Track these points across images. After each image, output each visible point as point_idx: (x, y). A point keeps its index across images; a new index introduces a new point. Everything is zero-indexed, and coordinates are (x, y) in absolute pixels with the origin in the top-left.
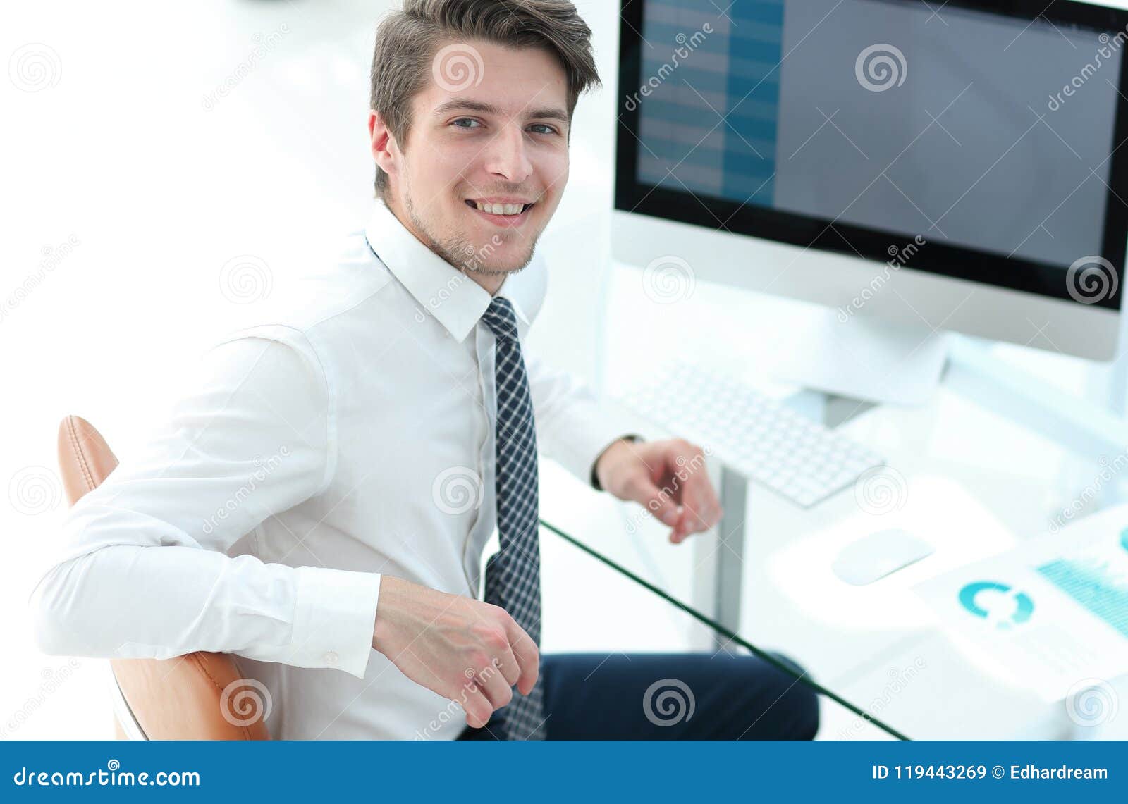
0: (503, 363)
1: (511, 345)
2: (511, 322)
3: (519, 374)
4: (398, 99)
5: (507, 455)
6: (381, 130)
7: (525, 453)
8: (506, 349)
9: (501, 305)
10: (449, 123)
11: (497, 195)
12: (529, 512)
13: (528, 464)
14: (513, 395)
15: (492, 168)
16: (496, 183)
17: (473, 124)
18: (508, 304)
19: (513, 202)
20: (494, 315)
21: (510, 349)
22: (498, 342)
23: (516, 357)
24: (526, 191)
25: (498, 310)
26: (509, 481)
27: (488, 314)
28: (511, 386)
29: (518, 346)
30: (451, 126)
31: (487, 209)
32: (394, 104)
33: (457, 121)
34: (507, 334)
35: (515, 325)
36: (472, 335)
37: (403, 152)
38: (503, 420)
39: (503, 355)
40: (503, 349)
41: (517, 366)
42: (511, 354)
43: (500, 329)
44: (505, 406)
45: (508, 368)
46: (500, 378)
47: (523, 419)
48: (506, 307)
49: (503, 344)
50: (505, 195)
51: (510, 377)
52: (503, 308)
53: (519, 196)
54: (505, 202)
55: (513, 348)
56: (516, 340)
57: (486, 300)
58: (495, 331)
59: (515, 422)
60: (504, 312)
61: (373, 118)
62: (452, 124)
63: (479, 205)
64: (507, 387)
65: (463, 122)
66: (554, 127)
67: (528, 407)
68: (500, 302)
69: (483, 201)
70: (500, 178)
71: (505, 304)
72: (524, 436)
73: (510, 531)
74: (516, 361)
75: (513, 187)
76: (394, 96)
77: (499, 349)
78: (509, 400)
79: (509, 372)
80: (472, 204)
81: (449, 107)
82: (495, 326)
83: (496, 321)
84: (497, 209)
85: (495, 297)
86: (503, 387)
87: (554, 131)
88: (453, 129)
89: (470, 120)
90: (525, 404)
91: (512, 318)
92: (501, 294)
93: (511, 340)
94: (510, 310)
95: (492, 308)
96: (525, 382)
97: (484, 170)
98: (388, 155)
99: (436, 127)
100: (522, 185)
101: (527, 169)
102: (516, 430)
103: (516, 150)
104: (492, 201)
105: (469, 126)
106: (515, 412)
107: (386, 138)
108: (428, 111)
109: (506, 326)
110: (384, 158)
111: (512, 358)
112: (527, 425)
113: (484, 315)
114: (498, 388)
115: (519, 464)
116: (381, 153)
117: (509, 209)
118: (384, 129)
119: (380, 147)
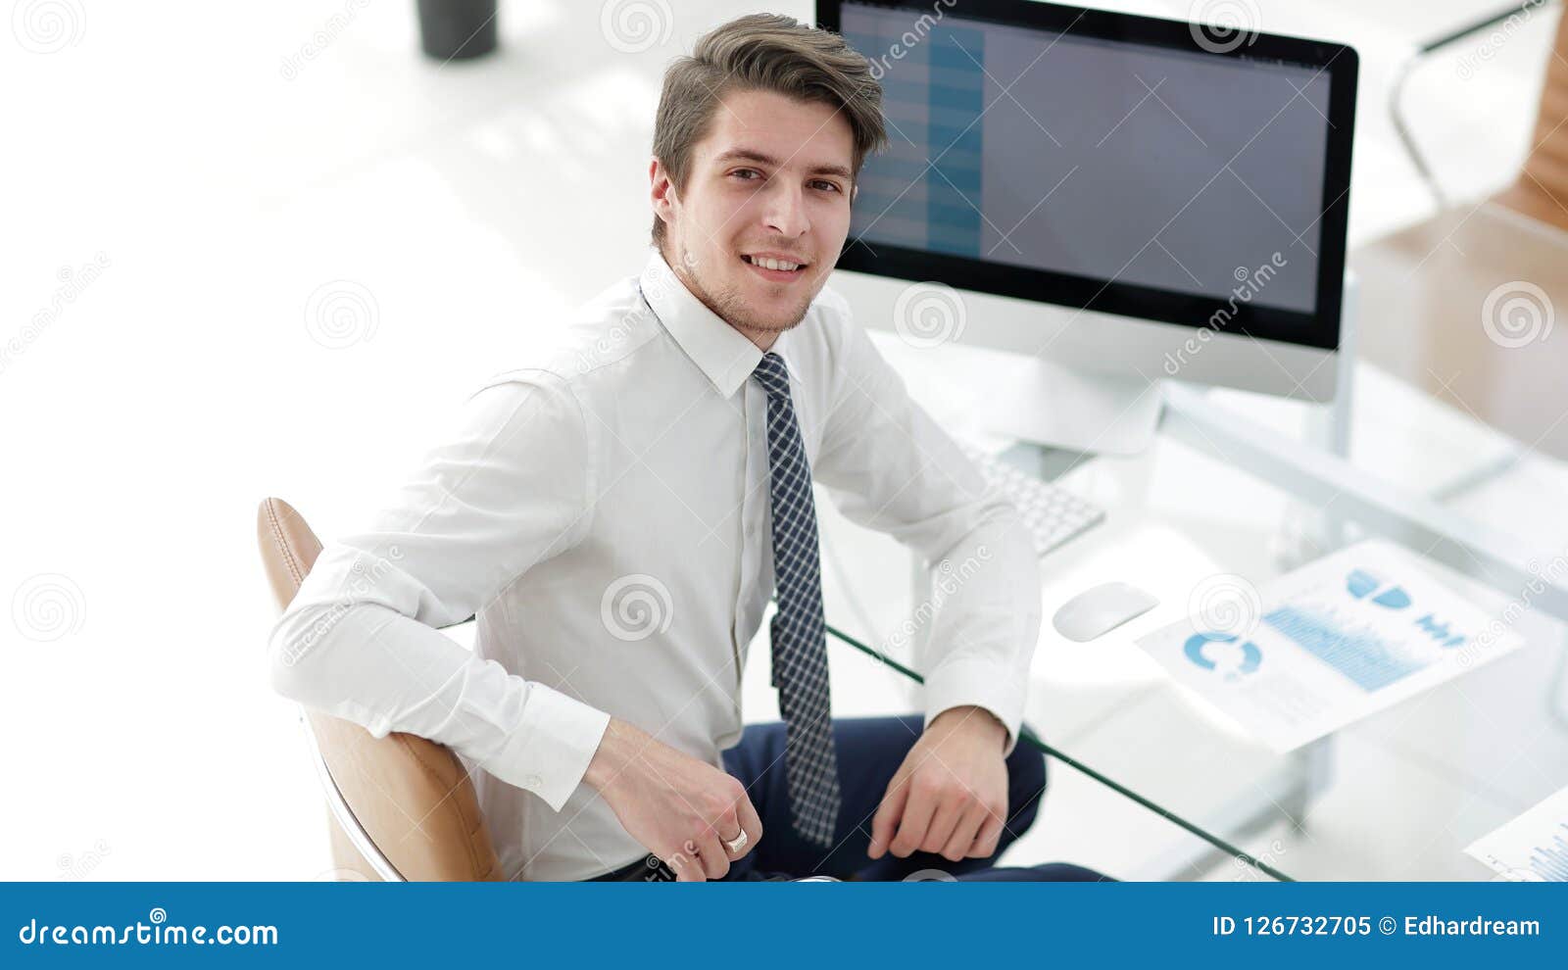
0: (775, 421)
1: (783, 402)
2: (782, 379)
3: (791, 432)
4: (680, 146)
5: (781, 515)
6: (661, 177)
8: (778, 407)
9: (773, 361)
10: (727, 174)
11: (769, 249)
13: (805, 523)
14: (785, 454)
15: (768, 221)
16: (771, 237)
17: (754, 176)
18: (780, 360)
19: (787, 259)
20: (766, 371)
21: (781, 407)
22: (770, 399)
23: (788, 414)
24: (799, 248)
25: (770, 367)
26: (784, 541)
27: (759, 370)
28: (784, 444)
29: (790, 403)
30: (731, 177)
31: (762, 263)
32: (675, 151)
33: (738, 171)
34: (778, 390)
35: (787, 382)
36: (742, 391)
37: (682, 201)
38: (775, 478)
39: (775, 413)
40: (774, 407)
41: (789, 423)
42: (782, 413)
43: (771, 387)
44: (778, 465)
45: (780, 425)
46: (773, 437)
47: (797, 477)
48: (777, 364)
49: (775, 401)
50: (777, 250)
51: (782, 435)
52: (775, 364)
53: (791, 253)
54: (779, 258)
55: (785, 405)
56: (788, 397)
57: (759, 356)
58: (767, 388)
59: (789, 481)
60: (776, 369)
61: (654, 164)
62: (731, 174)
63: (753, 260)
64: (779, 445)
65: (743, 173)
66: (835, 184)
67: (802, 465)
68: (772, 358)
69: (758, 256)
70: (773, 232)
71: (777, 361)
73: (787, 591)
74: (788, 418)
75: (786, 243)
76: (676, 143)
77: (771, 407)
78: (782, 459)
79: (781, 430)
80: (747, 259)
81: (729, 156)
82: (767, 383)
83: (767, 377)
84: (772, 264)
85: (768, 352)
86: (775, 445)
87: (834, 188)
88: (733, 179)
89: (750, 171)
90: (799, 462)
91: (784, 375)
92: (773, 350)
93: (783, 397)
94: (782, 367)
95: (763, 364)
96: (798, 440)
97: (761, 224)
98: (667, 203)
99: (715, 177)
100: (798, 241)
101: (804, 225)
102: (790, 489)
103: (794, 205)
104: (766, 256)
105: (748, 178)
106: (788, 471)
107: (665, 185)
108: (708, 159)
109: (778, 383)
110: (662, 206)
111: (784, 416)
112: (802, 484)
113: (755, 372)
114: (770, 445)
115: (794, 524)
116: (660, 201)
117: (784, 266)
118: (665, 177)
119: (659, 194)
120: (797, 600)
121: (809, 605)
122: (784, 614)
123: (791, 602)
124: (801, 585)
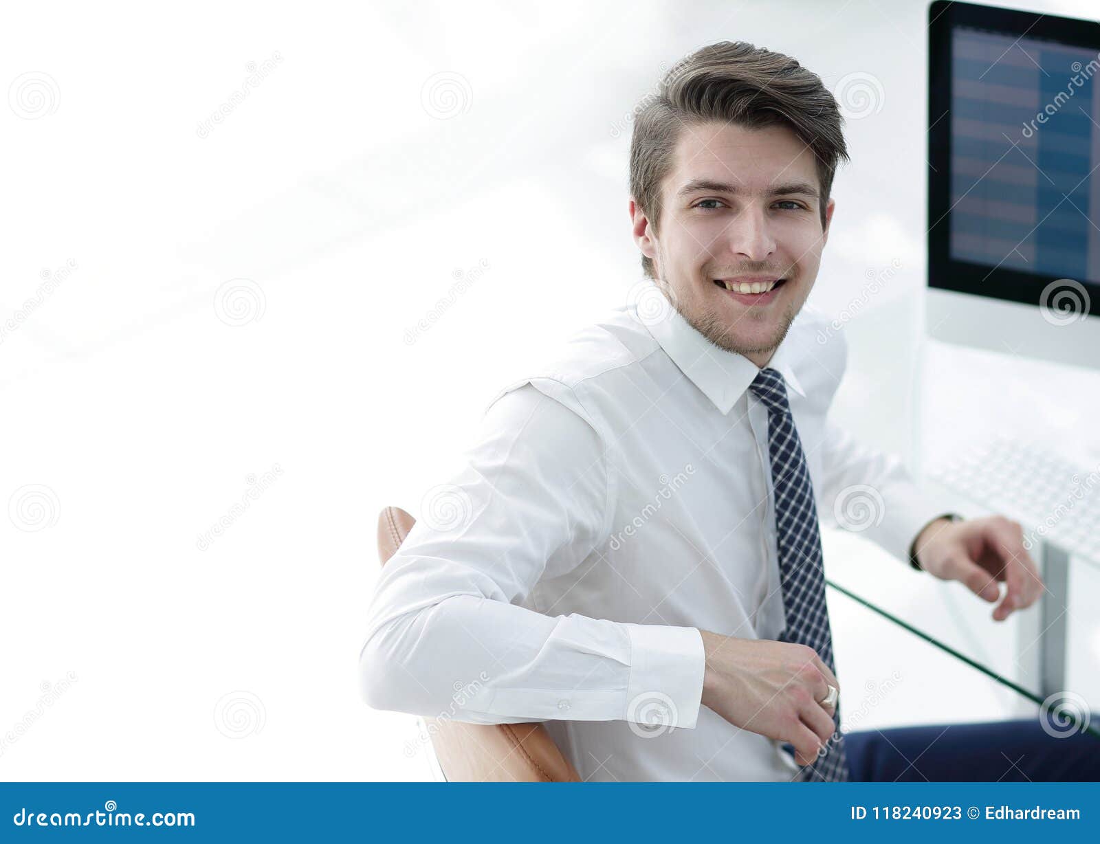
0: (775, 435)
1: (782, 416)
2: (779, 393)
3: (791, 445)
4: (648, 184)
5: (785, 528)
6: (640, 216)
7: (804, 525)
8: (777, 421)
9: (769, 376)
10: (693, 206)
11: (741, 274)
12: (814, 587)
13: (809, 537)
14: (786, 466)
15: (736, 248)
16: (741, 262)
17: (718, 205)
18: (777, 375)
19: (760, 280)
20: (762, 386)
21: (781, 420)
22: (770, 414)
23: (787, 428)
24: (771, 268)
25: (766, 382)
26: (789, 554)
27: (755, 385)
28: (785, 457)
29: (789, 417)
30: (696, 209)
31: (735, 288)
32: (645, 189)
33: (702, 202)
34: (776, 404)
35: (785, 396)
36: (741, 406)
37: (658, 237)
38: (778, 492)
39: (774, 426)
40: (774, 421)
41: (789, 437)
42: (781, 426)
43: (769, 401)
44: (780, 477)
45: (781, 439)
46: (773, 450)
47: (799, 491)
48: (774, 378)
49: (774, 415)
50: (750, 274)
51: (782, 448)
52: (771, 379)
53: (766, 273)
54: (752, 281)
55: (784, 419)
56: (786, 410)
57: (754, 372)
58: (764, 402)
59: (792, 494)
60: (772, 383)
61: (632, 203)
62: (696, 206)
63: (727, 285)
64: (781, 458)
65: (708, 204)
66: (800, 203)
67: (804, 479)
68: (768, 373)
69: (731, 280)
70: (743, 258)
71: (774, 375)
72: (802, 508)
73: (795, 606)
74: (788, 432)
75: (757, 266)
76: (645, 182)
77: (771, 420)
78: (783, 472)
79: (781, 444)
80: (721, 284)
81: (690, 189)
82: (764, 397)
83: (763, 392)
84: (745, 288)
85: (765, 368)
86: (776, 459)
87: (801, 207)
88: (697, 211)
89: (715, 201)
90: (801, 476)
91: (782, 389)
92: (771, 366)
93: (781, 411)
94: (779, 381)
95: (759, 379)
96: (799, 453)
97: (730, 251)
98: (647, 239)
99: (681, 210)
100: (767, 262)
101: (770, 246)
102: (793, 503)
103: (757, 229)
104: (739, 281)
105: (714, 207)
106: (790, 484)
107: (644, 223)
108: (673, 194)
109: (776, 398)
110: (644, 243)
111: (783, 429)
112: (804, 497)
113: (751, 387)
114: (771, 459)
115: (798, 537)
116: (641, 239)
117: (757, 288)
118: (643, 216)
119: (640, 231)
120: (805, 615)
121: (816, 619)
122: (793, 628)
123: (799, 616)
124: (807, 599)
